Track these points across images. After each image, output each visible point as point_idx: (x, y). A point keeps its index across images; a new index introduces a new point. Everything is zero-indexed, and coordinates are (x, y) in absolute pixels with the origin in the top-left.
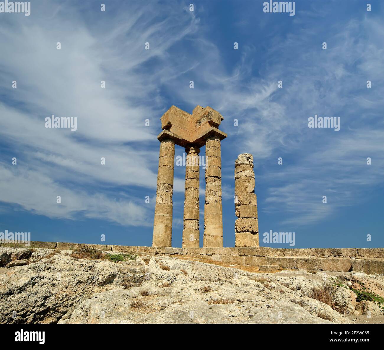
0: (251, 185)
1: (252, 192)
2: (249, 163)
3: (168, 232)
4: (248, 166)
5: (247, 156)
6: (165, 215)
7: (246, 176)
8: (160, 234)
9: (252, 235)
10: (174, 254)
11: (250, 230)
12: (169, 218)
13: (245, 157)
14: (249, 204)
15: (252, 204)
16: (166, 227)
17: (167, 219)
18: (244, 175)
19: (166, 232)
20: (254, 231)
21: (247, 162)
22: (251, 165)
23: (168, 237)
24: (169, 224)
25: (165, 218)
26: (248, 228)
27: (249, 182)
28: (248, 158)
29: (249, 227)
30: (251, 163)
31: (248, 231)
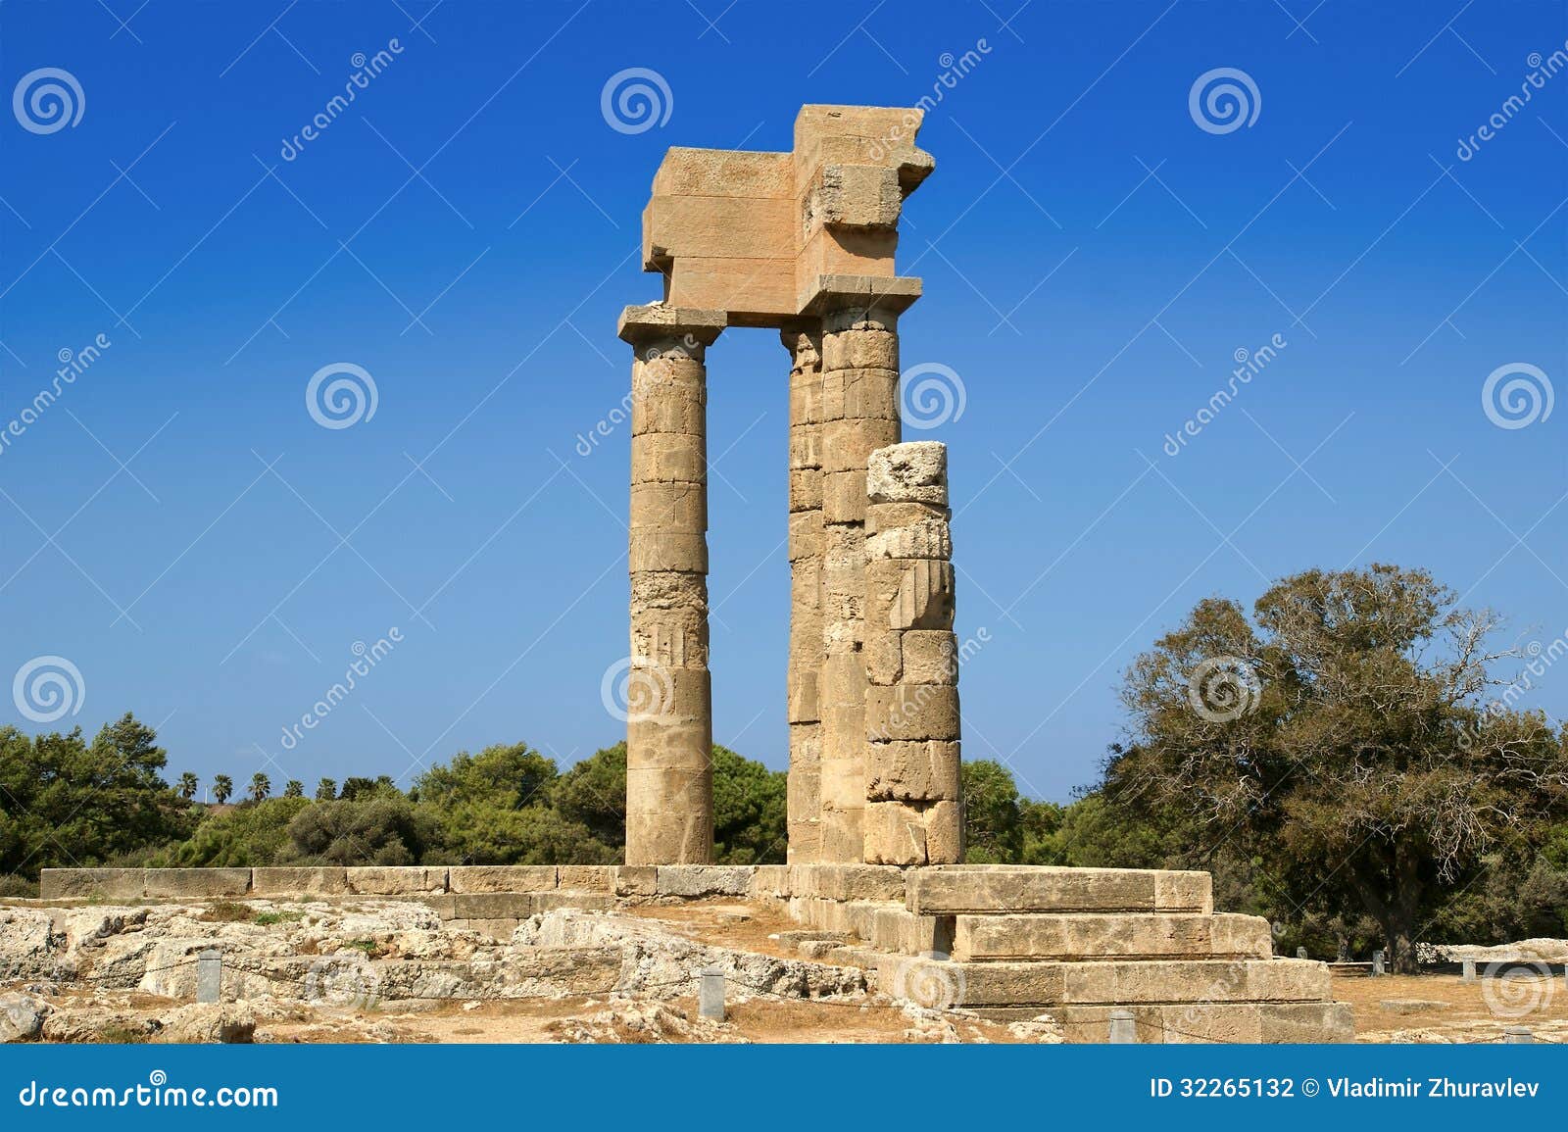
0: (909, 597)
1: (911, 628)
2: (903, 493)
3: (681, 797)
4: (898, 506)
5: (897, 460)
6: (663, 720)
7: (888, 554)
8: (646, 808)
9: (910, 811)
10: (703, 895)
11: (899, 791)
12: (680, 735)
13: (887, 467)
14: (894, 681)
15: (905, 679)
16: (669, 774)
17: (671, 740)
18: (881, 552)
19: (668, 798)
20: (915, 795)
21: (895, 490)
22: (914, 500)
23: (681, 821)
24: (682, 758)
25: (665, 735)
26: (890, 785)
27: (898, 583)
28: (904, 466)
29: (893, 780)
30: (913, 492)
31: (890, 797)
